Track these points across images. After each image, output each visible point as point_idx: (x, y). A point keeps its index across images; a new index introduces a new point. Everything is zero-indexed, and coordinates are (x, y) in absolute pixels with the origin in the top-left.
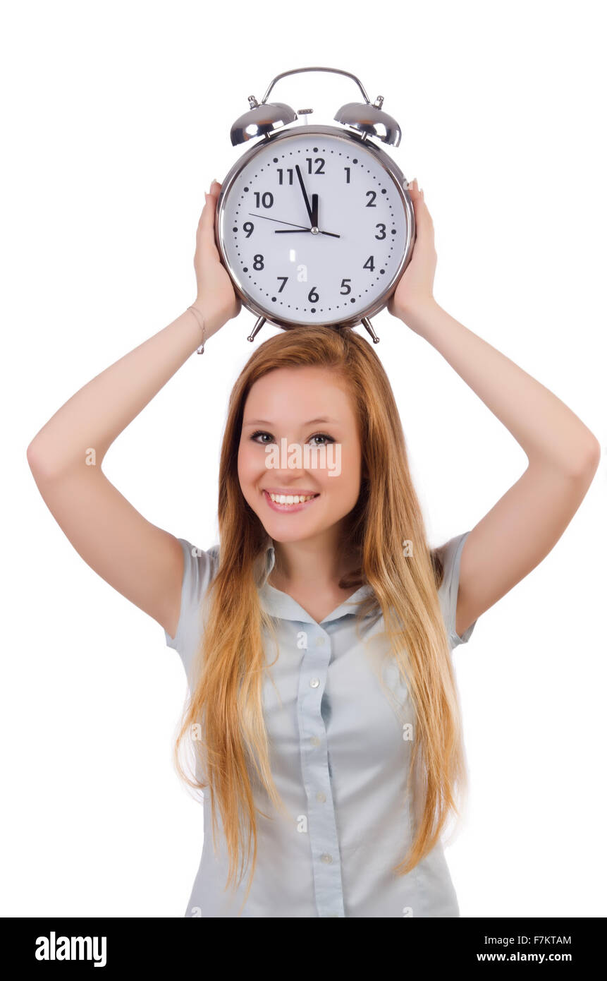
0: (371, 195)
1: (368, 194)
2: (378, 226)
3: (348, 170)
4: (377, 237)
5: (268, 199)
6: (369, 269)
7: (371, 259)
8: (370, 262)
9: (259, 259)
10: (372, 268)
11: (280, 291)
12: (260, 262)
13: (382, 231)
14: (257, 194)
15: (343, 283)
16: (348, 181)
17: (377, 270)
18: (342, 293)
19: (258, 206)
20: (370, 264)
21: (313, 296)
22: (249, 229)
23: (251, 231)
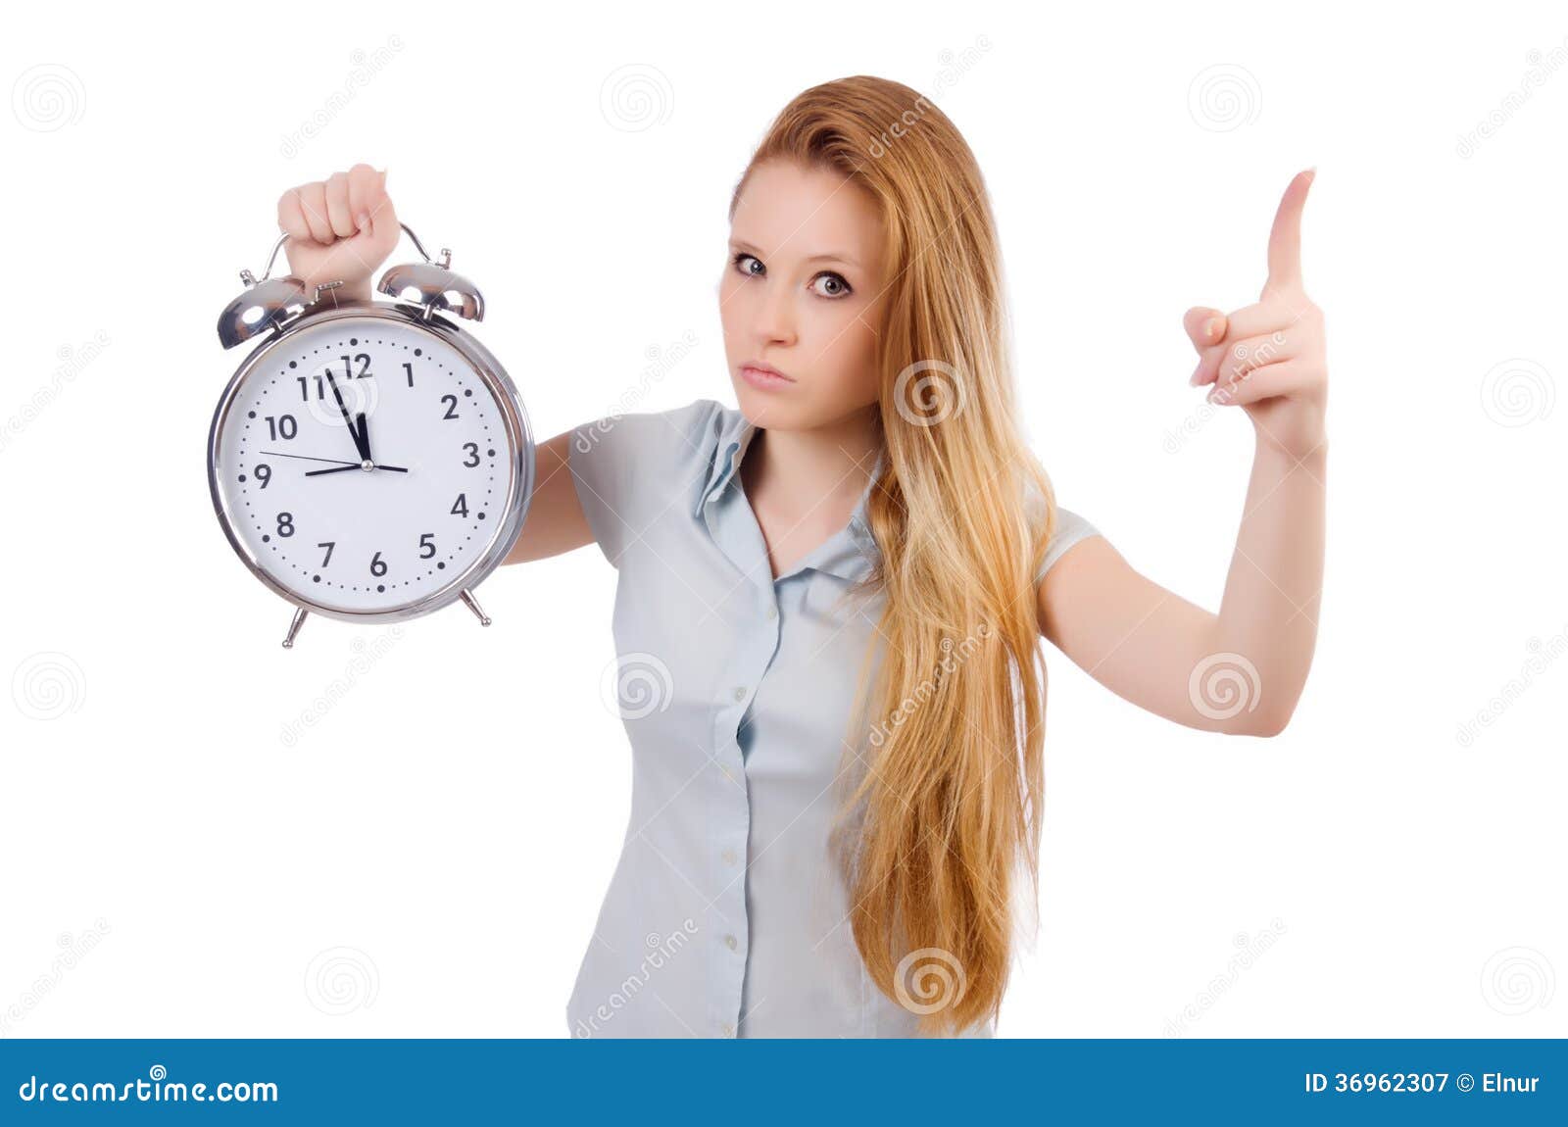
0: (449, 402)
1: (444, 400)
2: (465, 447)
3: (408, 366)
4: (466, 464)
5: (288, 424)
6: (461, 515)
7: (462, 498)
8: (460, 502)
9: (285, 519)
10: (465, 512)
11: (325, 564)
12: (287, 524)
13: (473, 454)
14: (271, 420)
15: (422, 540)
16: (411, 384)
17: (473, 515)
18: (422, 557)
19: (273, 437)
20: (461, 507)
21: (378, 566)
22: (264, 475)
23: (267, 478)
